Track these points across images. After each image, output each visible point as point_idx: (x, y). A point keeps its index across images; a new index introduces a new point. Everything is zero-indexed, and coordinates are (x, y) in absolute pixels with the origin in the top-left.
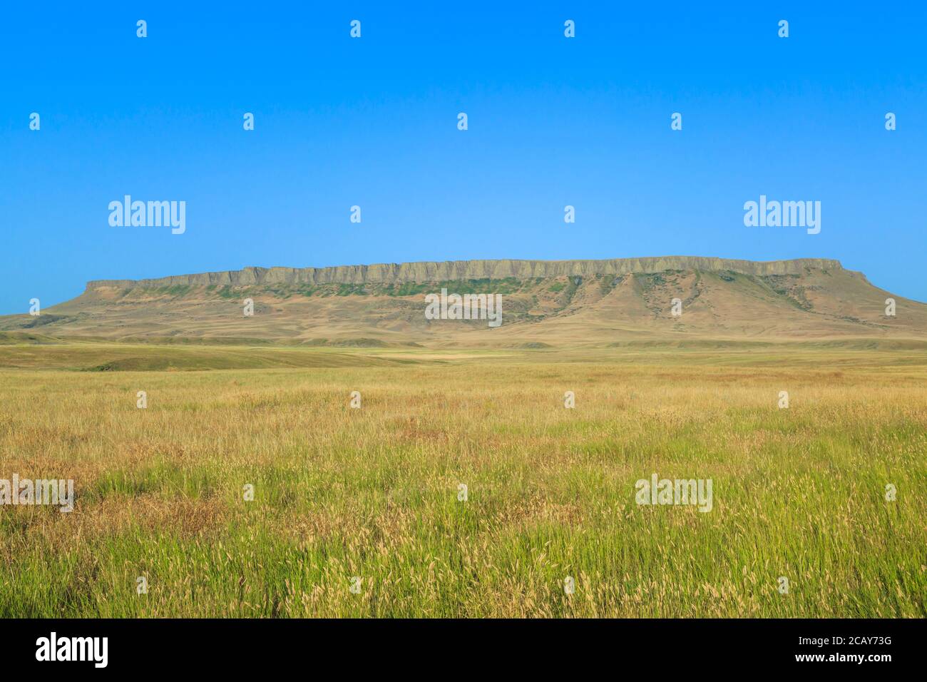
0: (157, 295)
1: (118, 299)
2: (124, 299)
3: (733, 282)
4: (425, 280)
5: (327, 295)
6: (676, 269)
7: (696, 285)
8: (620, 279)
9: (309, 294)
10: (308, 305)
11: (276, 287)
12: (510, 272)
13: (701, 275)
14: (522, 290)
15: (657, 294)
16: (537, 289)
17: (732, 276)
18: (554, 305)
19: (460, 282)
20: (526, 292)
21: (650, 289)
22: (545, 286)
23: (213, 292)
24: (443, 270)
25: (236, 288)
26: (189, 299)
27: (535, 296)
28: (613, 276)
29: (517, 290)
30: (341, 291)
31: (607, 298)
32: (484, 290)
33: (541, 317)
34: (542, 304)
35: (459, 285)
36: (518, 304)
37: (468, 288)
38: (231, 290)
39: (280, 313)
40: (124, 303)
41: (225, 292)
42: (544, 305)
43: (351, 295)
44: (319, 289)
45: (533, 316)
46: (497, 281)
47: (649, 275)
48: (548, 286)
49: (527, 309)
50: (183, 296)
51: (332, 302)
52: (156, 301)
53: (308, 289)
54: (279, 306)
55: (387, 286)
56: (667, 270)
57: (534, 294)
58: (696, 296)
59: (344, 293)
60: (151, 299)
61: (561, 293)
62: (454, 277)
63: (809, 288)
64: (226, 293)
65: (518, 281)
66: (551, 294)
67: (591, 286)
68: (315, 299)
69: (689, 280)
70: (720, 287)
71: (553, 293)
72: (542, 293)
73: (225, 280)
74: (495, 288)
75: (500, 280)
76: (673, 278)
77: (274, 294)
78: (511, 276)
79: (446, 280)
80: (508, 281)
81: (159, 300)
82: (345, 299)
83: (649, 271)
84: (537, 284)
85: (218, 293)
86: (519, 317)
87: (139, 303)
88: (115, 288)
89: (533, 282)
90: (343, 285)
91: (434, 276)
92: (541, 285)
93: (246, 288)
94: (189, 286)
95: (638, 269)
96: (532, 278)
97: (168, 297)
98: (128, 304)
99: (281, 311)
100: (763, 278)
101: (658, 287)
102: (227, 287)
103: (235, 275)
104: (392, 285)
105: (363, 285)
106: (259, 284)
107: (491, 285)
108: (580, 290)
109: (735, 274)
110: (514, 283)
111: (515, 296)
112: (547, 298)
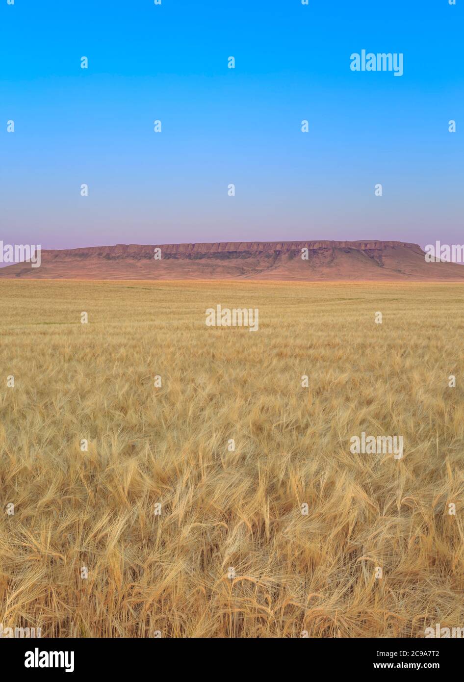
0: (73, 258)
1: (52, 260)
2: (56, 260)
3: (350, 253)
4: (206, 252)
6: (323, 247)
7: (332, 255)
8: (298, 252)
12: (246, 248)
13: (335, 250)
14: (253, 257)
16: (260, 256)
17: (349, 250)
18: (267, 264)
19: (223, 253)
20: (255, 258)
22: (263, 255)
23: (101, 257)
24: (215, 247)
26: (91, 260)
27: (258, 260)
28: (295, 250)
29: (250, 257)
30: (165, 257)
31: (292, 262)
32: (234, 257)
33: (261, 271)
34: (262, 264)
36: (250, 264)
37: (226, 255)
38: (111, 256)
41: (107, 257)
43: (172, 259)
45: (257, 270)
46: (240, 252)
49: (255, 266)
50: (87, 258)
52: (73, 261)
54: (137, 265)
55: (188, 255)
56: (320, 248)
58: (332, 260)
59: (167, 258)
60: (70, 260)
61: (271, 259)
62: (220, 250)
65: (250, 252)
66: (266, 259)
69: (330, 252)
70: (343, 256)
72: (262, 259)
73: (107, 250)
74: (240, 256)
75: (242, 252)
76: (322, 252)
77: (132, 258)
78: (247, 250)
79: (216, 252)
80: (246, 253)
81: (75, 260)
83: (311, 248)
84: (259, 254)
85: (104, 257)
86: (252, 270)
87: (65, 262)
88: (50, 254)
90: (166, 254)
91: (210, 250)
93: (118, 255)
94: (89, 253)
96: (257, 251)
97: (79, 259)
98: (59, 262)
100: (364, 250)
101: (315, 256)
102: (108, 254)
103: (112, 249)
104: (190, 254)
105: (176, 254)
106: (125, 253)
107: (238, 255)
108: (279, 257)
109: (351, 249)
110: (248, 254)
111: (249, 260)
112: (264, 261)
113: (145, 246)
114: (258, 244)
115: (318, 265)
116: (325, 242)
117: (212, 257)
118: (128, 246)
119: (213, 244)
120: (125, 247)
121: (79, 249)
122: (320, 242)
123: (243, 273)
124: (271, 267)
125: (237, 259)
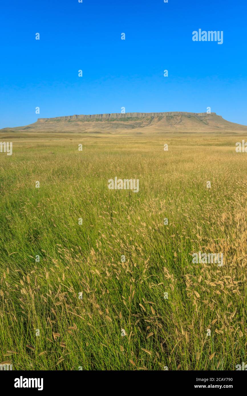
3: (190, 118)
4: (116, 117)
5: (93, 121)
6: (176, 115)
7: (181, 119)
8: (163, 117)
9: (89, 121)
10: (88, 124)
12: (137, 116)
13: (182, 116)
15: (172, 121)
18: (147, 123)
20: (140, 121)
21: (170, 120)
24: (121, 115)
25: (72, 120)
27: (142, 122)
28: (161, 117)
31: (160, 122)
32: (130, 120)
35: (124, 119)
36: (138, 123)
39: (81, 126)
42: (144, 124)
43: (99, 121)
44: (91, 120)
48: (145, 119)
49: (140, 124)
50: (59, 122)
51: (93, 123)
54: (81, 124)
55: (107, 119)
56: (174, 115)
60: (52, 123)
61: (149, 121)
62: (123, 117)
63: (208, 120)
64: (69, 121)
67: (156, 119)
68: (90, 122)
69: (180, 117)
70: (187, 119)
71: (147, 121)
72: (144, 121)
75: (134, 117)
76: (176, 117)
79: (121, 118)
81: (54, 123)
82: (97, 122)
83: (170, 115)
85: (67, 121)
86: (138, 126)
88: (44, 120)
90: (97, 119)
92: (144, 119)
93: (74, 120)
95: (167, 115)
96: (142, 117)
100: (197, 117)
101: (172, 119)
103: (71, 117)
105: (101, 119)
106: (77, 119)
107: (132, 119)
108: (153, 120)
109: (190, 116)
110: (137, 118)
111: (138, 121)
112: (145, 122)
113: (87, 115)
114: (142, 114)
117: (119, 120)
118: (79, 116)
120: (77, 116)
123: (134, 128)
124: (149, 125)
125: (132, 121)
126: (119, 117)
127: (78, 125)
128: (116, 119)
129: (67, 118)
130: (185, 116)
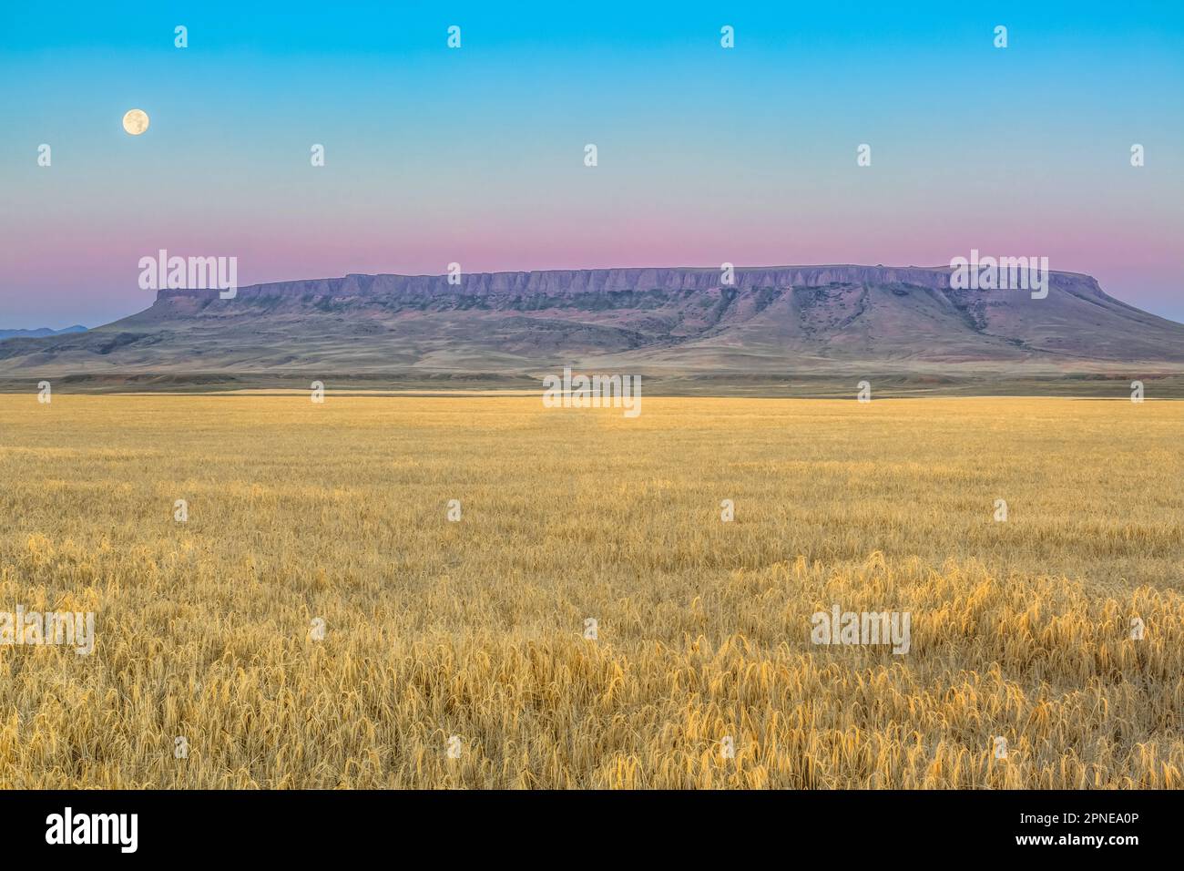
0: (243, 307)
1: (197, 312)
2: (204, 312)
3: (904, 298)
4: (558, 291)
5: (444, 309)
6: (841, 282)
7: (861, 301)
8: (779, 293)
9: (423, 307)
10: (422, 323)
11: (383, 299)
12: (656, 283)
13: (869, 289)
14: (669, 305)
15: (815, 311)
16: (685, 303)
17: (906, 290)
18: (700, 323)
19: (599, 294)
20: (673, 307)
21: (810, 306)
22: (693, 300)
23: (310, 304)
24: (579, 281)
25: (337, 299)
26: (282, 313)
27: (681, 313)
28: (771, 289)
29: (662, 305)
30: (460, 305)
31: (761, 316)
32: (625, 304)
33: (683, 339)
34: (688, 323)
35: (598, 298)
36: (660, 323)
37: (607, 301)
38: (332, 302)
39: (393, 333)
40: (205, 316)
41: (324, 304)
42: (689, 324)
43: (473, 309)
44: (434, 301)
45: (673, 337)
46: (641, 294)
47: (812, 288)
48: (697, 300)
49: (670, 328)
50: (274, 309)
51: (450, 319)
52: (243, 315)
53: (422, 301)
54: (389, 324)
55: (514, 299)
56: (831, 283)
57: (680, 310)
58: (858, 314)
59: (463, 307)
60: (237, 312)
61: (711, 310)
62: (591, 288)
63: (991, 304)
64: (325, 306)
65: (664, 293)
66: (700, 310)
67: (743, 301)
68: (432, 314)
69: (850, 297)
70: (888, 304)
71: (702, 309)
72: (690, 310)
73: (325, 290)
74: (638, 302)
75: (644, 292)
76: (837, 292)
77: (381, 307)
78: (656, 288)
79: (583, 291)
80: (653, 294)
81: (247, 314)
82: (463, 315)
83: (812, 284)
84: (685, 297)
85: (316, 305)
86: (658, 338)
87: (224, 317)
88: (192, 297)
89: (682, 295)
90: (462, 297)
91: (568, 287)
92: (690, 300)
93: (348, 299)
94: (280, 297)
95: (800, 281)
96: (680, 291)
97: (257, 310)
98: (210, 318)
99: (392, 330)
100: (944, 290)
101: (819, 303)
102: (326, 298)
103: (336, 285)
104: (519, 298)
105: (485, 297)
106: (364, 295)
107: (634, 299)
108: (731, 306)
109: (911, 286)
110: (660, 296)
111: (659, 313)
112: (694, 315)
113: (412, 278)
114: (683, 273)
115: (821, 326)
116: (845, 269)
117: (570, 306)
118: (372, 279)
119: (574, 274)
120: (365, 282)
121: (260, 287)
122: (832, 269)
123: (636, 345)
124: (708, 328)
125: (630, 311)
126: (572, 291)
127: (373, 329)
128: (559, 296)
129: (312, 292)
130: (883, 287)
